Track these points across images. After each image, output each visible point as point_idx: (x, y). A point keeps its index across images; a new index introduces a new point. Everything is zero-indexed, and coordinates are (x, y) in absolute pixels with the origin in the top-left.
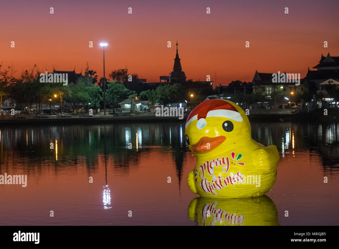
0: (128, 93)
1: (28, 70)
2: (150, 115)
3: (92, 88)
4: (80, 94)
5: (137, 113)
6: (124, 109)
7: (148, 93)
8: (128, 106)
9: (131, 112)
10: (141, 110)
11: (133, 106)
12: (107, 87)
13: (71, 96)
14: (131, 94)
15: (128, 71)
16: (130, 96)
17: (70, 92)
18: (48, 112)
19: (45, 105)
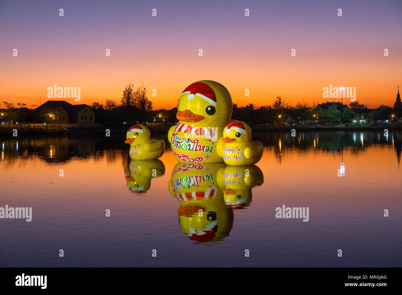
0: (355, 114)
1: (300, 102)
2: (367, 126)
3: (335, 111)
4: (328, 115)
5: (360, 125)
6: (353, 123)
7: (365, 114)
8: (355, 121)
9: (356, 125)
10: (363, 124)
11: (358, 121)
12: (343, 112)
13: (323, 116)
14: (356, 115)
15: (359, 102)
16: (356, 116)
17: (323, 114)
18: (312, 124)
19: (310, 120)
